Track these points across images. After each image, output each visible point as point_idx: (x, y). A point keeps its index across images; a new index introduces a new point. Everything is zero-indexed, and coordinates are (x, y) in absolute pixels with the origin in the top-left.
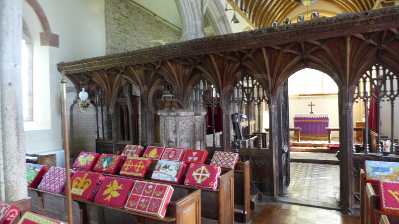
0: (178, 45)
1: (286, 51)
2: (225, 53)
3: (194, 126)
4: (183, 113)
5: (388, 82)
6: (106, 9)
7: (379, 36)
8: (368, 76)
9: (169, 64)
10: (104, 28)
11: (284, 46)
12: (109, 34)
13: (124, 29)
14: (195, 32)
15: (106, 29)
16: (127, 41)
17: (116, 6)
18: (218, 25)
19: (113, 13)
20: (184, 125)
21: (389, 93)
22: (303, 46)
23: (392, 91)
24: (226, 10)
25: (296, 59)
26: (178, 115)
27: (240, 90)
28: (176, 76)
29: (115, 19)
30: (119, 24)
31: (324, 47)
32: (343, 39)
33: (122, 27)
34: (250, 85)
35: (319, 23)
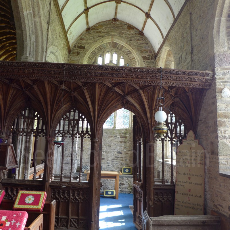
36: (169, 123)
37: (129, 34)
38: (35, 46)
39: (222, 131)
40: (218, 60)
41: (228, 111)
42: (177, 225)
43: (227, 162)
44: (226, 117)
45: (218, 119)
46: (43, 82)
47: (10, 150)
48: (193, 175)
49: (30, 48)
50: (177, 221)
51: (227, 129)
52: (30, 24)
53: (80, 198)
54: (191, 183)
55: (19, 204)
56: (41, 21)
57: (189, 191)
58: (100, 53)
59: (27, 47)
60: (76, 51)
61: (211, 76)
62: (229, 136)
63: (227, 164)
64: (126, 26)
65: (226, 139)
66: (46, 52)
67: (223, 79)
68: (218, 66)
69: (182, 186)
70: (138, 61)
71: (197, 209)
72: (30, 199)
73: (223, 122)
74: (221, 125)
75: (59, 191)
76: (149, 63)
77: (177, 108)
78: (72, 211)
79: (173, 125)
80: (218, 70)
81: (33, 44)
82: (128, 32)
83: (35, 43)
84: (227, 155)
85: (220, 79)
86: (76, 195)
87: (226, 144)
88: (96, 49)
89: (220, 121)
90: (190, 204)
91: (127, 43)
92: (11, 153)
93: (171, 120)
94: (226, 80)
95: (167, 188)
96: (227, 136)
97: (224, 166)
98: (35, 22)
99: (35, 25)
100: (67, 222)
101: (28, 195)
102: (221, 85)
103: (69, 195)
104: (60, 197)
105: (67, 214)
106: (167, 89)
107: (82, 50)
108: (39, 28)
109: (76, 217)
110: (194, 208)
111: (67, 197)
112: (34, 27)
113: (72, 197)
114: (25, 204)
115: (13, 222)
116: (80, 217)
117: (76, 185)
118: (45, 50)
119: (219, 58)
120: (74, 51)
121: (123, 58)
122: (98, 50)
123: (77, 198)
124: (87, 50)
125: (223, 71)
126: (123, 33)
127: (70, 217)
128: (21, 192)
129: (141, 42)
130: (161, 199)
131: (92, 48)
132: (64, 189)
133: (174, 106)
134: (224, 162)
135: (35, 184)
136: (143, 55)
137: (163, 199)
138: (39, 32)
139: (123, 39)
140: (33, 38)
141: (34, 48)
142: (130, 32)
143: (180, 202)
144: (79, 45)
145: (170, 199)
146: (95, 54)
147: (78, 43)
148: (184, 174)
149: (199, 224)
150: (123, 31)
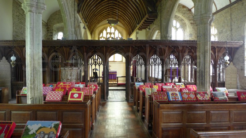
0: (71, 41)
1: (112, 48)
2: (90, 46)
3: (78, 73)
4: (74, 68)
5: (140, 60)
6: (13, 10)
7: (138, 47)
8: (135, 58)
9: (64, 47)
10: (12, 21)
11: (111, 46)
12: (14, 24)
13: (21, 22)
14: (71, 34)
15: (13, 21)
16: (22, 28)
17: (17, 9)
18: (76, 29)
19: (16, 13)
20: (74, 73)
21: (140, 64)
22: (117, 47)
23: (141, 63)
24: (81, 23)
25: (114, 51)
26: (72, 69)
27: (93, 60)
28: (65, 52)
29: (17, 16)
30: (19, 19)
31: (124, 48)
32: (129, 47)
33: (20, 20)
34: (97, 58)
35: (123, 41)
37: (183, 11)
64: (182, 6)
70: (188, 25)
76: (194, 26)
82: (183, 10)
91: (182, 16)
126: (180, 10)
129: (190, 15)
136: (191, 22)
139: (180, 13)
142: (184, 9)
150: (180, 9)
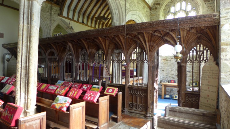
36: (198, 51)
38: (118, 15)
39: (224, 55)
40: (223, 3)
41: (229, 40)
42: (184, 113)
43: (227, 77)
44: (227, 45)
45: (222, 47)
46: (119, 36)
47: (105, 69)
48: (211, 86)
49: (116, 17)
50: (185, 110)
51: (227, 53)
52: (114, 5)
53: (143, 95)
54: (209, 91)
55: (106, 92)
56: (119, 2)
57: (208, 96)
58: (173, 4)
59: (114, 17)
60: (155, 7)
61: (217, 16)
62: (229, 58)
63: (226, 78)
65: (227, 61)
66: (125, 17)
67: (226, 17)
68: (223, 7)
69: (204, 92)
71: (212, 108)
72: (110, 91)
73: (225, 49)
74: (223, 51)
75: (132, 90)
77: (203, 40)
78: (139, 101)
79: (201, 52)
80: (222, 11)
81: (117, 15)
83: (118, 14)
84: (227, 72)
85: (224, 17)
86: (141, 93)
87: (226, 65)
88: (168, 2)
89: (223, 48)
90: (208, 104)
92: (106, 70)
93: (200, 49)
94: (228, 17)
95: (194, 93)
96: (228, 58)
97: (224, 79)
98: (116, 3)
99: (117, 5)
100: (137, 106)
101: (110, 89)
102: (224, 22)
103: (137, 93)
104: (133, 93)
105: (137, 102)
106: (188, 29)
107: (159, 5)
108: (119, 6)
109: (141, 104)
110: (210, 107)
111: (136, 93)
112: (116, 6)
113: (139, 94)
114: (108, 92)
115: (94, 95)
116: (143, 105)
117: (140, 88)
118: (124, 16)
119: (224, 2)
120: (153, 8)
121: (190, 4)
122: (170, 2)
123: (141, 94)
124: (162, 5)
125: (226, 11)
127: (138, 104)
128: (108, 87)
130: (190, 100)
131: (165, 3)
132: (135, 90)
133: (200, 39)
134: (225, 77)
135: (121, 86)
137: (192, 100)
138: (120, 8)
140: (117, 12)
141: (118, 17)
143: (202, 103)
144: (157, 3)
145: (197, 101)
146: (169, 6)
147: (156, 2)
148: (206, 85)
149: (200, 114)
